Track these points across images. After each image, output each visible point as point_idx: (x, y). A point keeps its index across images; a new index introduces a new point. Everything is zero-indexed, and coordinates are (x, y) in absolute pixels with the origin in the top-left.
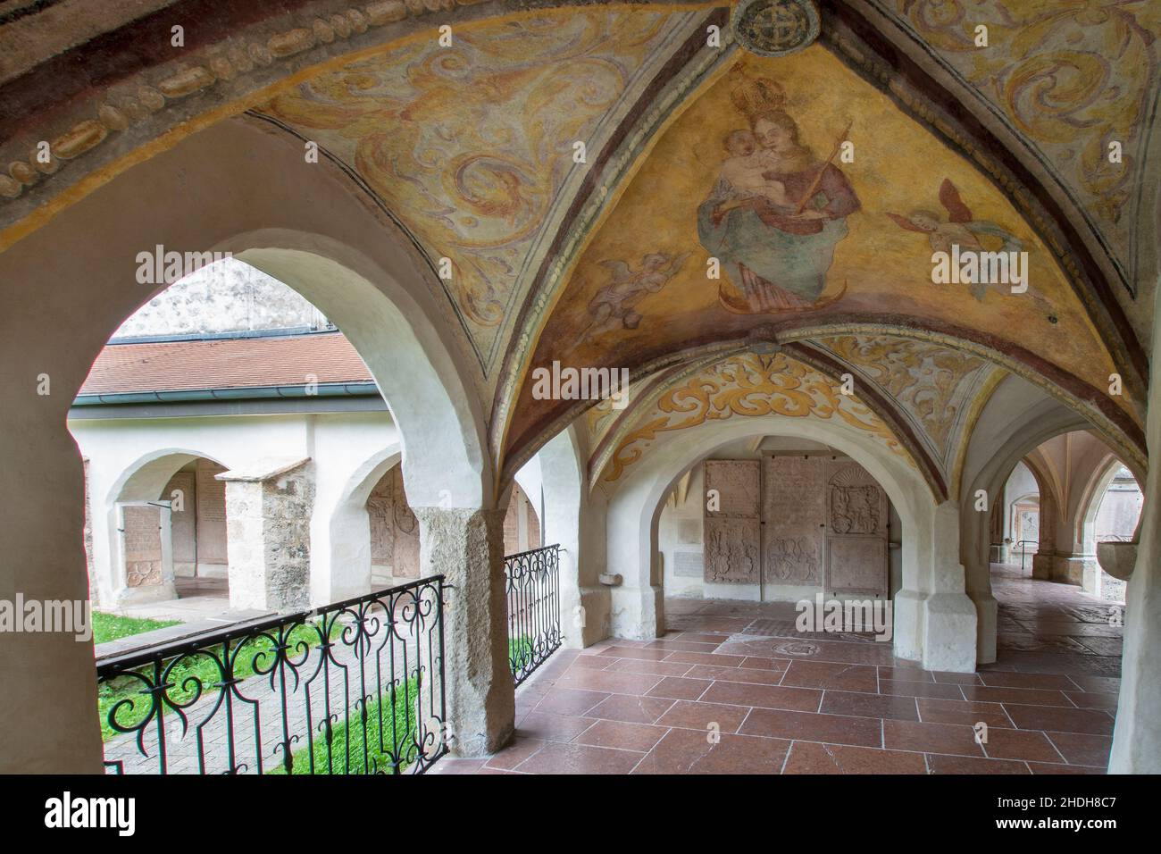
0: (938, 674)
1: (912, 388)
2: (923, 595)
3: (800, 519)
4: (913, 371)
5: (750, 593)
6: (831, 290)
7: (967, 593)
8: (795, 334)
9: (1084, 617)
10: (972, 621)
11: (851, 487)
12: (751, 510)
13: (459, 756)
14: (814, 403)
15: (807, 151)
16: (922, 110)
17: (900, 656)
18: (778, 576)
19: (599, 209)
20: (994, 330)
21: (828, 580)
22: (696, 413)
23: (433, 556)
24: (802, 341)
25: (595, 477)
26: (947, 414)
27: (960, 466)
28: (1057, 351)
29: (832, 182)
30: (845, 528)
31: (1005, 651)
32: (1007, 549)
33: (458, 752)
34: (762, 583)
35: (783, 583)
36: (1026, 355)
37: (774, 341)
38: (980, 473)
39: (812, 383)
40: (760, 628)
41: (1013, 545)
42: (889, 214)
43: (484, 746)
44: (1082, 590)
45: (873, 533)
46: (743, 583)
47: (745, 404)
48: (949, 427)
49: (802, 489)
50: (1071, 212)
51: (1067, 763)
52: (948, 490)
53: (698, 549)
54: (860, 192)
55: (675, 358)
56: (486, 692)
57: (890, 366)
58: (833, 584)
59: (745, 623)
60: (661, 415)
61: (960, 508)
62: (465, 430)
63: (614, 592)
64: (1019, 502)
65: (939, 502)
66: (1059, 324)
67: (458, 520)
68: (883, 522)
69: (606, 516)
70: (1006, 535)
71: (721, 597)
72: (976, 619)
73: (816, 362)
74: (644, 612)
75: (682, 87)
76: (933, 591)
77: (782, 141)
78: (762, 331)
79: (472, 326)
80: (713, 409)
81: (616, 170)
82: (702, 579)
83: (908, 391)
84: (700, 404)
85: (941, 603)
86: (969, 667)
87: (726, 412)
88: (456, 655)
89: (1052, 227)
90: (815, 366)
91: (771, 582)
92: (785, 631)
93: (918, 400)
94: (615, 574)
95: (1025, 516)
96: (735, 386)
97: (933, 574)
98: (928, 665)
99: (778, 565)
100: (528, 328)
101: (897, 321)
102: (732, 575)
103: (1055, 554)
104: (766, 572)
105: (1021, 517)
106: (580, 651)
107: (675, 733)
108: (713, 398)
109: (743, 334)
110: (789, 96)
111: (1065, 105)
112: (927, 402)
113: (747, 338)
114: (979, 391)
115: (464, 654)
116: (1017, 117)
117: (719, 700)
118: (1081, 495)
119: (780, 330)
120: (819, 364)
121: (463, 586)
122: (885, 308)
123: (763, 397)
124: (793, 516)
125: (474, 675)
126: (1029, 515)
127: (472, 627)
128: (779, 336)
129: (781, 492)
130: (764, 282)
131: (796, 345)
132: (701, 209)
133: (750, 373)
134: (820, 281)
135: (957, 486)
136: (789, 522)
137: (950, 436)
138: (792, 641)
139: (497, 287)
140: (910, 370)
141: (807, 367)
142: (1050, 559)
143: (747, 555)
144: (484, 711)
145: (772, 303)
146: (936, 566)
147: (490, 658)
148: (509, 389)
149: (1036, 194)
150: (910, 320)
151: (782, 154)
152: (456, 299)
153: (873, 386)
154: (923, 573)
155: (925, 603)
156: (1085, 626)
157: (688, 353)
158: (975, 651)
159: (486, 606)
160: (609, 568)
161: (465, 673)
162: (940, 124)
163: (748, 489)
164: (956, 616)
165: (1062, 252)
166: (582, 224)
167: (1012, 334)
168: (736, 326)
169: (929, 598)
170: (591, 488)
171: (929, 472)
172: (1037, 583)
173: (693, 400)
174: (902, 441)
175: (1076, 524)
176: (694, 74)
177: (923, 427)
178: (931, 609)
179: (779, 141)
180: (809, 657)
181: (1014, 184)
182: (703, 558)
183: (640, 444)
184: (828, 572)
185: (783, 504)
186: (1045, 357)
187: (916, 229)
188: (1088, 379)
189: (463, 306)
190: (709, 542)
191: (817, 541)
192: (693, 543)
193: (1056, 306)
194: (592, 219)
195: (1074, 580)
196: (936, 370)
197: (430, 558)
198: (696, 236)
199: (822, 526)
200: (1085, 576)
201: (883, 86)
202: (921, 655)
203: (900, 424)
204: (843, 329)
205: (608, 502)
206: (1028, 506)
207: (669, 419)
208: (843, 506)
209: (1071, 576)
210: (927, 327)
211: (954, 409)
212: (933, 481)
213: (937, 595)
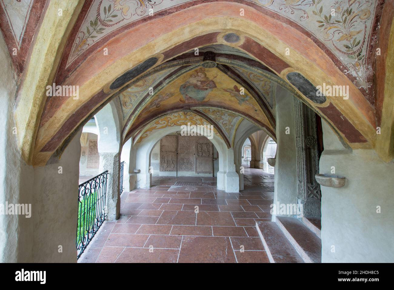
0: (230, 193)
1: (222, 120)
2: (225, 173)
3: (188, 153)
4: (222, 117)
5: (173, 174)
6: (206, 100)
7: (236, 171)
8: (195, 108)
9: (265, 178)
10: (238, 178)
11: (203, 143)
12: (174, 150)
13: (108, 221)
14: (197, 123)
15: (208, 78)
16: (233, 77)
17: (219, 189)
18: (181, 169)
19: (163, 87)
20: (243, 111)
21: (196, 170)
22: (164, 125)
23: (104, 165)
24: (197, 110)
25: (135, 142)
26: (230, 127)
27: (234, 139)
28: (257, 117)
29: (211, 83)
30: (201, 155)
31: (246, 187)
32: (243, 160)
33: (108, 220)
34: (177, 171)
35: (183, 171)
36: (250, 117)
37: (190, 109)
38: (238, 141)
39: (197, 118)
40: (179, 183)
41: (244, 158)
42: (223, 89)
43: (115, 218)
44: (263, 171)
45: (208, 156)
46: (171, 171)
47: (178, 123)
48: (231, 130)
49: (189, 144)
50: (259, 93)
51: (264, 212)
52: (231, 145)
53: (158, 161)
54: (217, 85)
55: (166, 113)
56: (116, 202)
57: (217, 115)
58: (198, 171)
59: (174, 183)
60: (155, 125)
61: (234, 150)
62: (117, 133)
63: (138, 175)
64: (246, 146)
65: (229, 148)
66: (257, 112)
67: (112, 156)
68: (211, 153)
69: (136, 153)
70: (242, 156)
71: (164, 175)
72: (239, 178)
73: (199, 114)
74: (147, 180)
75: (187, 70)
76: (227, 171)
77: (203, 76)
78: (187, 107)
79: (124, 108)
80: (169, 124)
81: (169, 81)
82: (159, 170)
83: (221, 121)
84: (166, 123)
85: (230, 174)
86: (238, 191)
87: (172, 125)
88: (109, 192)
89: (256, 96)
90: (199, 115)
91: (180, 171)
92: (186, 184)
93: (223, 123)
94: (138, 169)
95: (247, 150)
96: (176, 118)
97: (227, 167)
98: (227, 191)
99: (182, 166)
100: (138, 110)
101: (221, 107)
102: (168, 169)
103: (256, 161)
104: (178, 168)
105: (246, 150)
106: (129, 193)
107: (165, 211)
108: (170, 121)
109: (182, 107)
110: (206, 70)
111: (259, 78)
112: (225, 124)
113: (183, 109)
114: (238, 121)
115: (111, 192)
116: (250, 78)
117: (174, 203)
118: (262, 144)
119: (192, 107)
120: (200, 115)
121: (112, 173)
122: (218, 104)
123: (183, 121)
124: (186, 151)
125: (113, 198)
126: (248, 150)
127: (114, 184)
128: (191, 108)
129: (183, 145)
130: (190, 98)
131: (195, 111)
132: (182, 86)
133: (181, 116)
134: (204, 98)
135: (233, 144)
136: (185, 153)
137: (231, 132)
138: (189, 187)
139: (133, 100)
140: (222, 116)
141: (196, 115)
142: (255, 162)
143: (173, 163)
144: (116, 208)
145: (191, 101)
146: (228, 165)
147: (117, 193)
148: (130, 123)
149: (253, 90)
150: (224, 107)
151: (202, 78)
152: (122, 103)
153: (213, 120)
154: (225, 166)
155: (226, 175)
156: (265, 180)
157: (169, 112)
158: (239, 187)
159: (117, 179)
160: (136, 168)
161: (111, 197)
162: (236, 79)
163: (173, 144)
164: (234, 178)
165: (258, 100)
166: (158, 90)
167: (247, 112)
168: (181, 106)
169: (227, 173)
170: (134, 145)
171: (226, 141)
172: (251, 169)
173: (165, 122)
174: (219, 133)
175: (261, 152)
176: (190, 68)
177: (225, 130)
178: (227, 176)
179: (202, 76)
180: (195, 191)
181: (249, 89)
182: (159, 164)
183: (148, 133)
184: (196, 167)
185: (183, 148)
186: (254, 117)
187: (228, 92)
188: (264, 123)
189: (123, 104)
190: (161, 159)
191: (193, 158)
192: (156, 160)
193: (257, 108)
194: (161, 89)
195: (261, 168)
196: (228, 117)
197: (103, 166)
198: (179, 90)
199: (194, 154)
200: (264, 167)
201: (226, 73)
202: (225, 189)
203: (219, 129)
204: (207, 108)
205: (137, 149)
206: (248, 147)
207: (157, 126)
208: (200, 148)
209: (260, 167)
210: (228, 109)
211: (232, 125)
212: (227, 143)
213: (229, 172)
